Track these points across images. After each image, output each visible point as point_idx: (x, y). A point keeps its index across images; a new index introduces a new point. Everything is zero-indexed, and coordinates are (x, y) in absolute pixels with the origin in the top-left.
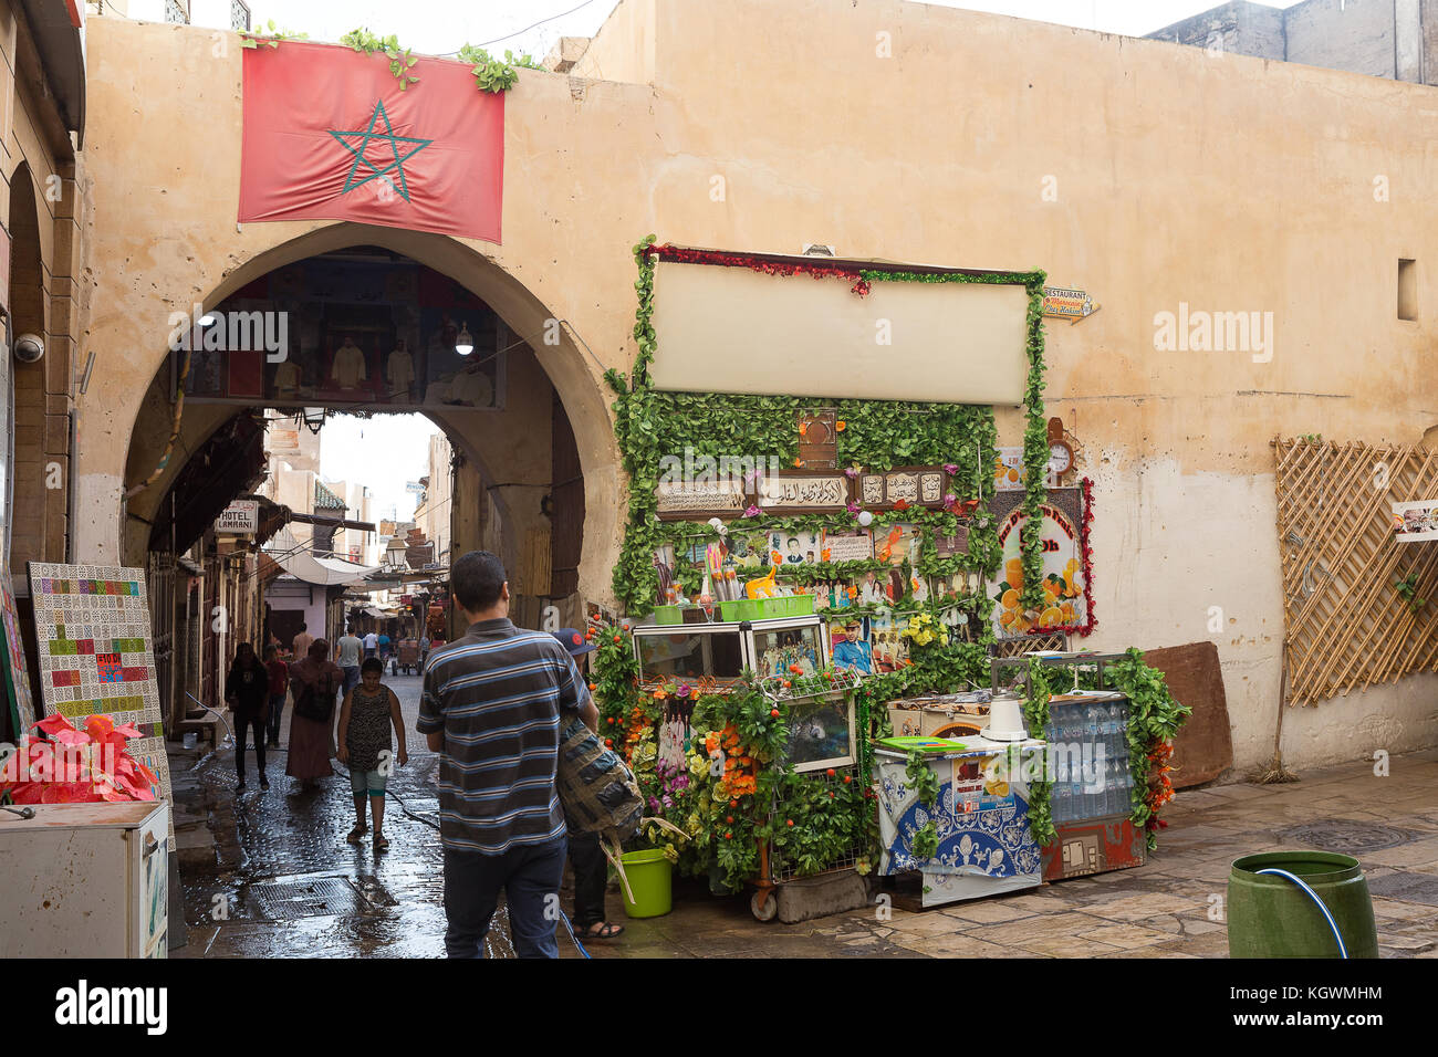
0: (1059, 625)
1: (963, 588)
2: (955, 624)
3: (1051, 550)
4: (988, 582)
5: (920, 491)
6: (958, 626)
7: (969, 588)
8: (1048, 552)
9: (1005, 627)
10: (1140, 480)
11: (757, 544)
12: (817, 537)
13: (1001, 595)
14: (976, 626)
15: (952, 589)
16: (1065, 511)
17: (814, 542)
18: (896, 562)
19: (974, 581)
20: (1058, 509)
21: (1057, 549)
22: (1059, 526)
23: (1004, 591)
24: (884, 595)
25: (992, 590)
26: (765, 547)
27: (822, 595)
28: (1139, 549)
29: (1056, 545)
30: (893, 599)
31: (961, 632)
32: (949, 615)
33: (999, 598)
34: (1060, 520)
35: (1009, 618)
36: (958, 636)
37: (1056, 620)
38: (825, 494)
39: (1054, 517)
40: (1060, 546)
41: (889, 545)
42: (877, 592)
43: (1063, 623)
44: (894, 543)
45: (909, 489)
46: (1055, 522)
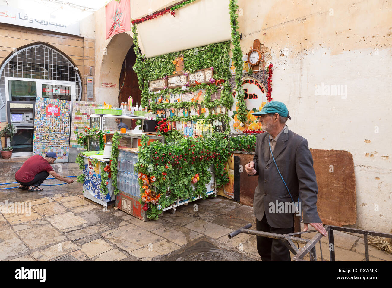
0: (257, 130)
1: (220, 112)
2: (217, 125)
3: (254, 98)
4: (229, 110)
5: (205, 78)
6: (219, 126)
7: (222, 112)
8: (253, 99)
9: (235, 128)
10: (301, 62)
11: (168, 97)
12: (181, 95)
13: (234, 115)
14: (225, 127)
15: (217, 112)
16: (261, 81)
17: (180, 96)
18: (200, 103)
19: (224, 109)
20: (257, 80)
21: (257, 97)
22: (258, 88)
23: (235, 115)
24: (197, 113)
25: (230, 114)
26: (170, 98)
27: (182, 112)
28: (299, 98)
29: (256, 96)
30: (199, 115)
31: (219, 128)
32: (216, 122)
33: (233, 117)
34: (258, 85)
35: (236, 125)
36: (219, 130)
37: (256, 128)
38: (181, 81)
39: (256, 84)
40: (258, 96)
41: (198, 97)
42: (195, 112)
43: (259, 130)
44: (199, 96)
45: (202, 77)
46: (256, 86)
